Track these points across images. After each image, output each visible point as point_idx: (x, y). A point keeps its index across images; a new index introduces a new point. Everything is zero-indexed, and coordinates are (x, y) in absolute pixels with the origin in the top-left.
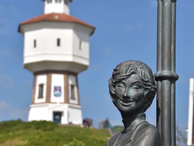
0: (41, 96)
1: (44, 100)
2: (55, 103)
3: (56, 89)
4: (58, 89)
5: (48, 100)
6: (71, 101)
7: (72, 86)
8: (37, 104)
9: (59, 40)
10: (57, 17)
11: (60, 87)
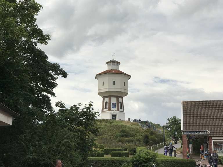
0: (106, 108)
1: (107, 110)
2: (113, 111)
3: (113, 104)
4: (114, 104)
5: (110, 110)
6: (120, 110)
7: (121, 103)
8: (104, 111)
9: (114, 82)
10: (113, 71)
11: (115, 103)
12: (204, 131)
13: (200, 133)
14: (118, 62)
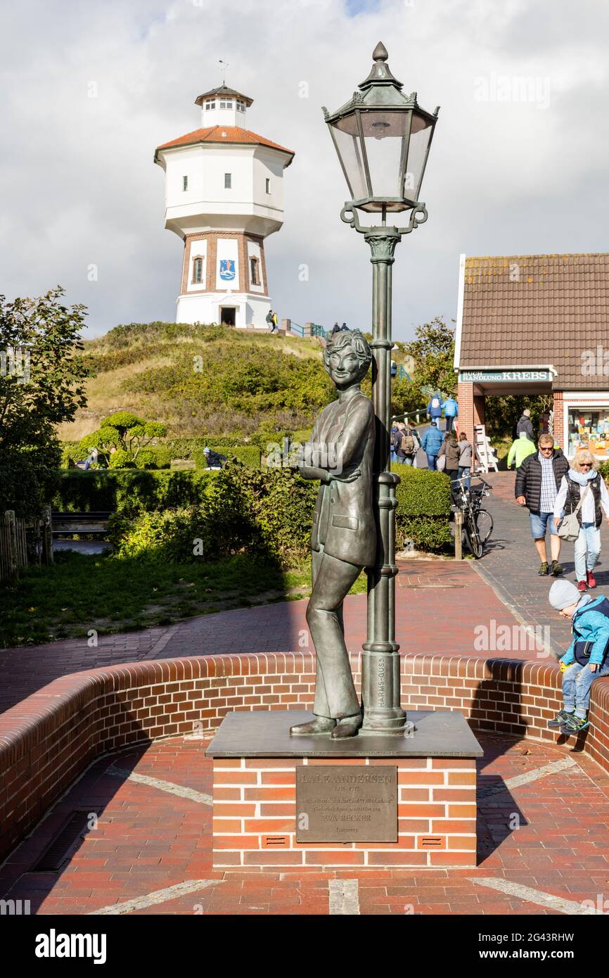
0: (197, 279)
1: (202, 286)
2: (224, 291)
3: (224, 264)
4: (229, 265)
5: (211, 287)
6: (253, 288)
7: (254, 261)
8: (191, 293)
9: (228, 177)
10: (224, 135)
11: (233, 262)
12: (539, 370)
13: (522, 376)
14: (242, 97)
